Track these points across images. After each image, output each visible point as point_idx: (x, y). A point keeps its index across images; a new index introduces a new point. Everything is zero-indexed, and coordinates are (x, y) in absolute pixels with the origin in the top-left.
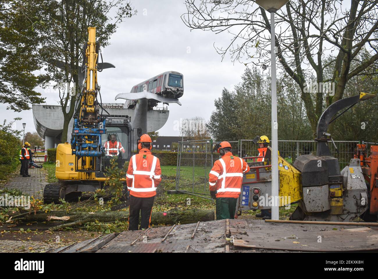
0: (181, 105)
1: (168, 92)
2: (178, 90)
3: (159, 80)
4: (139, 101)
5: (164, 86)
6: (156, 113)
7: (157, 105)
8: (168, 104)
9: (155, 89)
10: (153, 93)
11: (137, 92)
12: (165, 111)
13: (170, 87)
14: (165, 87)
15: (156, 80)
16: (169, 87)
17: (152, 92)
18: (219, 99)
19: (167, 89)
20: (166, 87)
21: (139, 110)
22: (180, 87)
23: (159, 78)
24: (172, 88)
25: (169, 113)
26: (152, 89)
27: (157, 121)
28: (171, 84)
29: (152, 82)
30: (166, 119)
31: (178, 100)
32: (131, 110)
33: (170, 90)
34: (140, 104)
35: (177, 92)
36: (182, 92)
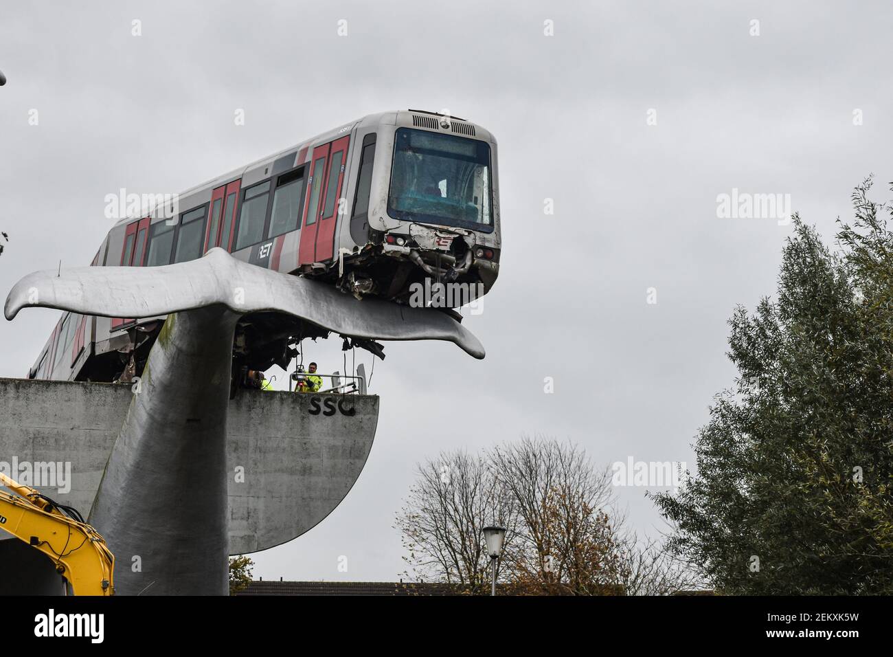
0: (480, 357)
1: (393, 260)
2: (459, 246)
3: (315, 178)
4: (175, 329)
5: (359, 216)
6: (284, 417)
7: (295, 353)
8: (377, 350)
9: (292, 243)
10: (276, 268)
11: (145, 264)
12: (346, 398)
13: (404, 227)
14: (367, 223)
15: (296, 174)
16: (392, 224)
17: (264, 264)
18: (765, 309)
19: (379, 236)
20: (375, 224)
21: (167, 391)
22: (475, 227)
23: (316, 159)
24: (416, 230)
25: (375, 412)
26: (266, 239)
27: (292, 472)
28: (406, 205)
29: (267, 186)
30: (357, 455)
31: (459, 319)
32: (104, 394)
33: (402, 248)
34: (179, 351)
35: (451, 262)
36: (487, 264)
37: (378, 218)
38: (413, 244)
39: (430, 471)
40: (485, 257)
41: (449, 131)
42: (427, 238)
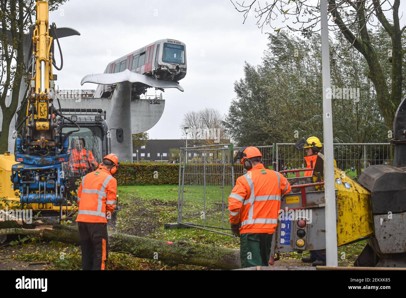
0: (183, 91)
1: (163, 71)
2: (178, 68)
3: (148, 53)
4: (119, 86)
5: (156, 62)
6: (145, 104)
7: (146, 91)
8: (163, 90)
9: (143, 68)
10: (140, 73)
11: (114, 73)
12: (159, 100)
13: (166, 64)
14: (158, 63)
15: (144, 53)
16: (163, 64)
17: (137, 72)
18: (242, 81)
19: (161, 66)
20: (160, 64)
21: (118, 100)
22: (181, 64)
23: (148, 50)
24: (168, 65)
25: (164, 103)
26: (138, 67)
27: (146, 116)
28: (166, 59)
29: (138, 56)
30: (160, 112)
31: (179, 83)
32: (106, 100)
33: (165, 68)
34: (120, 91)
35: (176, 71)
36: (184, 71)
37: (161, 62)
38: (168, 67)
39: (187, 115)
40: (183, 70)
41: (175, 43)
42: (171, 66)
